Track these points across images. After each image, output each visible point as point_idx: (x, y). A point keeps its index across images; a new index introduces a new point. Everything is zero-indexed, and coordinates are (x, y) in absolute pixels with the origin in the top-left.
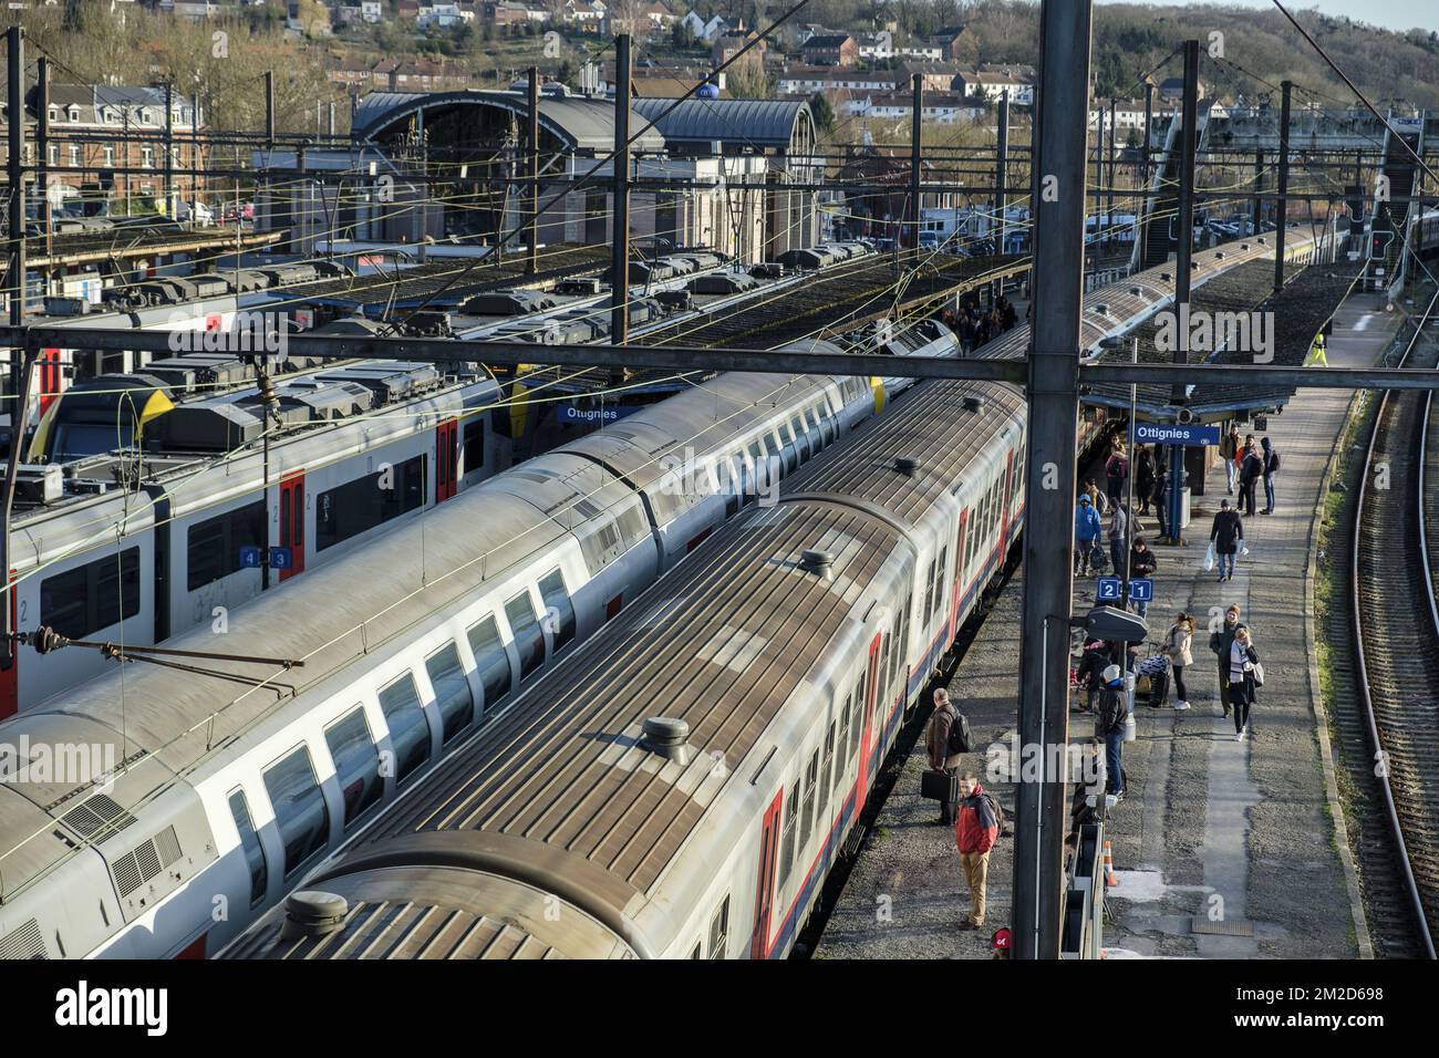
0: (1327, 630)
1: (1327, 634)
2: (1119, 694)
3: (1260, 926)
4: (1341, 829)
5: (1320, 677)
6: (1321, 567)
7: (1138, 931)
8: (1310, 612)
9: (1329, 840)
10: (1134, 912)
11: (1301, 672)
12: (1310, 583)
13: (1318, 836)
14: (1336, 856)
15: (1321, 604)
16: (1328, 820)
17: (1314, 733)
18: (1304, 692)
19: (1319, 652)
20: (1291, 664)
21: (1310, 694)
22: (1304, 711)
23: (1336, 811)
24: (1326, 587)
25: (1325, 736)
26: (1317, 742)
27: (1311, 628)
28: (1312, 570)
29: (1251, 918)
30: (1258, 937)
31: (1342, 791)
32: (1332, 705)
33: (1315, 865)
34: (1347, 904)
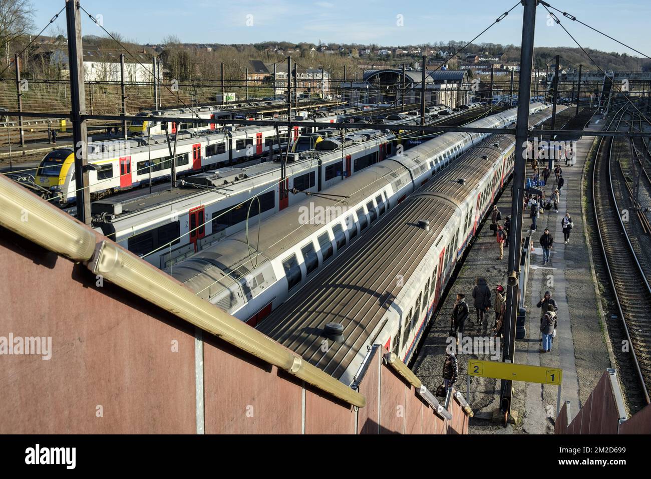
0: (586, 193)
1: (586, 194)
2: (536, 207)
3: (567, 261)
4: (588, 239)
5: (584, 204)
6: (585, 179)
7: (538, 261)
8: (582, 189)
9: (585, 242)
10: (538, 257)
11: (579, 203)
12: (582, 182)
13: (582, 241)
14: (586, 245)
15: (585, 187)
16: (585, 237)
17: (582, 217)
18: (580, 207)
19: (584, 198)
20: (577, 201)
21: (581, 208)
22: (580, 212)
23: (587, 235)
24: (586, 183)
25: (584, 218)
26: (582, 219)
27: (582, 193)
28: (583, 179)
29: (565, 259)
30: (567, 263)
31: (588, 231)
32: (586, 211)
33: (581, 247)
34: (588, 257)
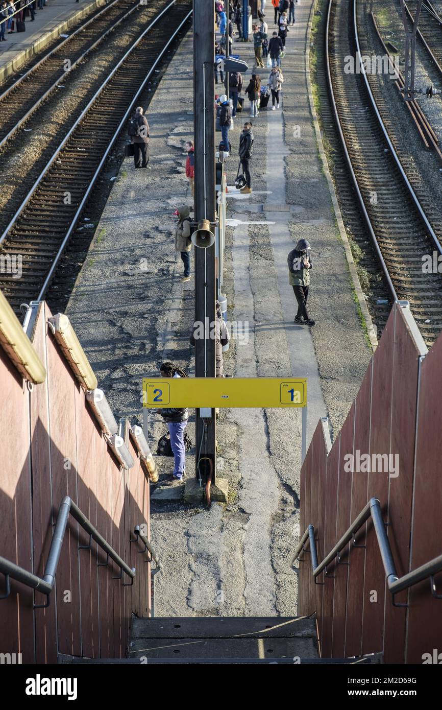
0: (316, 78)
1: (316, 79)
3: (293, 207)
4: (326, 165)
5: (313, 99)
6: (312, 50)
7: (240, 211)
8: (308, 70)
9: (321, 169)
10: (238, 203)
11: (305, 97)
12: (307, 57)
13: (316, 168)
14: (324, 176)
15: (313, 67)
16: (320, 161)
17: (312, 124)
18: (307, 105)
19: (313, 88)
20: (301, 94)
21: (309, 106)
22: (307, 114)
23: (323, 157)
24: (315, 59)
25: (317, 125)
26: (314, 127)
27: (309, 78)
28: (308, 51)
29: (288, 204)
30: (292, 212)
31: (325, 148)
32: (320, 112)
33: (315, 180)
34: (329, 196)
